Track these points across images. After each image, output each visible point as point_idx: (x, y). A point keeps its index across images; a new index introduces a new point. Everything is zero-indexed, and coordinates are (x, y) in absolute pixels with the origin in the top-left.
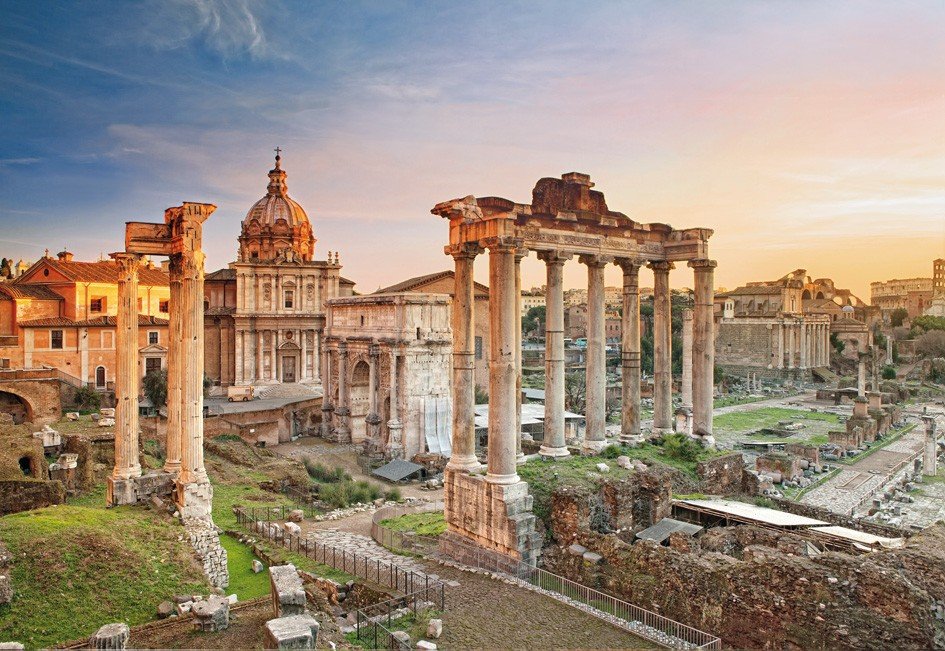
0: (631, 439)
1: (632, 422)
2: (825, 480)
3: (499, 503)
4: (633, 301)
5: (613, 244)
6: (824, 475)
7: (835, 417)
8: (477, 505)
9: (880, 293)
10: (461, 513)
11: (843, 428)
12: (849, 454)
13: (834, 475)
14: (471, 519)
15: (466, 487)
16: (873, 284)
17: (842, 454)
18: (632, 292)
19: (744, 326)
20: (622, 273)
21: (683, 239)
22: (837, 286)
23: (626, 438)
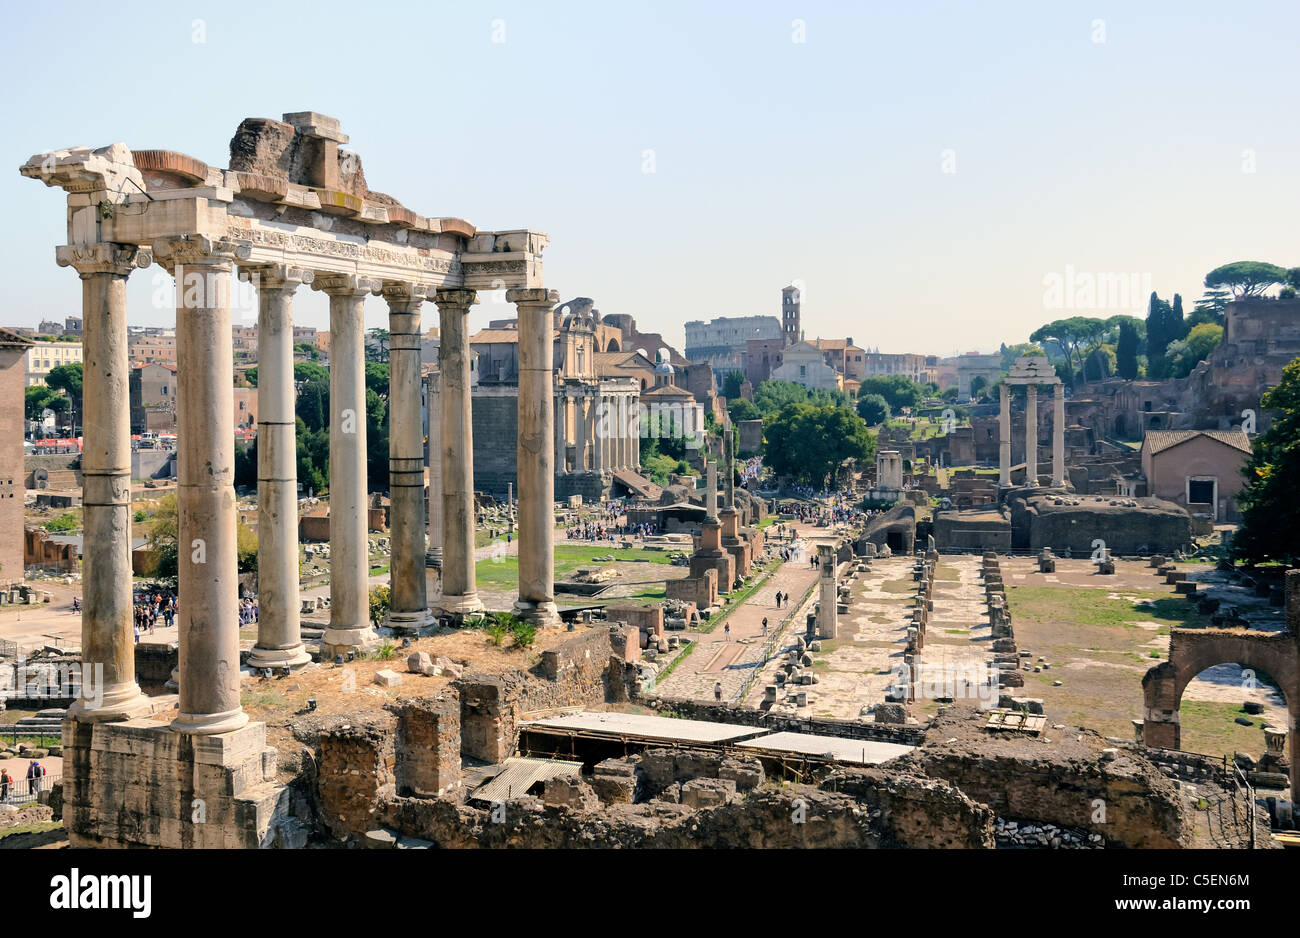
0: (412, 620)
1: (413, 588)
2: (677, 661)
3: (211, 772)
4: (411, 364)
5: (381, 255)
6: (675, 654)
7: (662, 555)
8: (154, 784)
9: (702, 342)
10: (109, 807)
11: (684, 572)
12: (703, 616)
13: (688, 652)
14: (139, 816)
15: (126, 749)
16: (688, 326)
17: (693, 617)
18: (408, 345)
19: (497, 400)
20: (388, 309)
21: (495, 250)
22: (641, 329)
23: (401, 620)
